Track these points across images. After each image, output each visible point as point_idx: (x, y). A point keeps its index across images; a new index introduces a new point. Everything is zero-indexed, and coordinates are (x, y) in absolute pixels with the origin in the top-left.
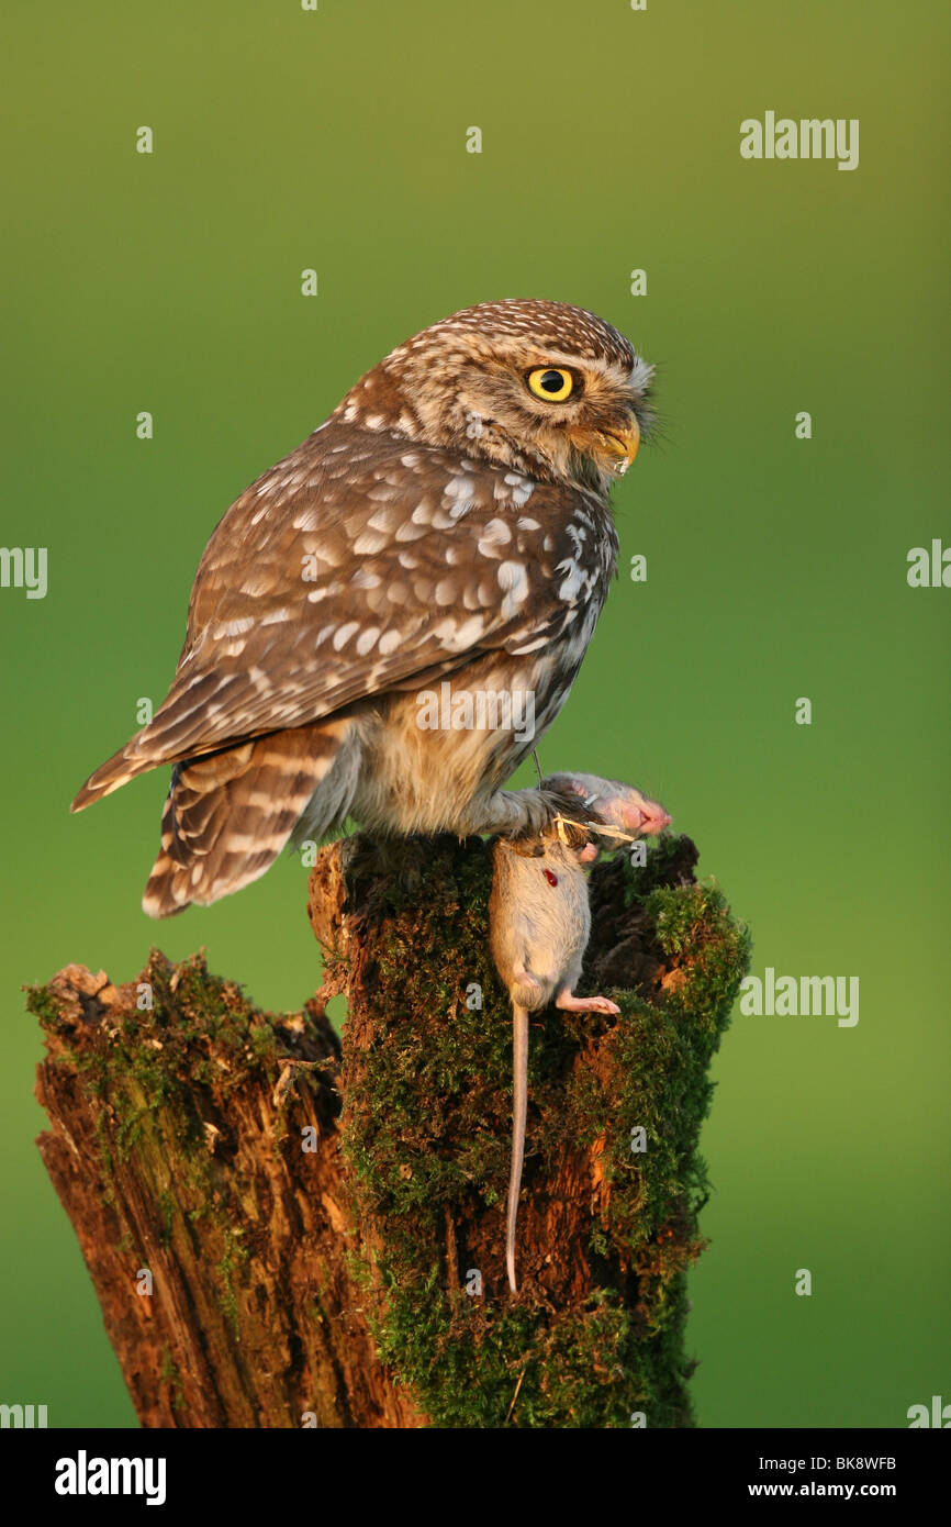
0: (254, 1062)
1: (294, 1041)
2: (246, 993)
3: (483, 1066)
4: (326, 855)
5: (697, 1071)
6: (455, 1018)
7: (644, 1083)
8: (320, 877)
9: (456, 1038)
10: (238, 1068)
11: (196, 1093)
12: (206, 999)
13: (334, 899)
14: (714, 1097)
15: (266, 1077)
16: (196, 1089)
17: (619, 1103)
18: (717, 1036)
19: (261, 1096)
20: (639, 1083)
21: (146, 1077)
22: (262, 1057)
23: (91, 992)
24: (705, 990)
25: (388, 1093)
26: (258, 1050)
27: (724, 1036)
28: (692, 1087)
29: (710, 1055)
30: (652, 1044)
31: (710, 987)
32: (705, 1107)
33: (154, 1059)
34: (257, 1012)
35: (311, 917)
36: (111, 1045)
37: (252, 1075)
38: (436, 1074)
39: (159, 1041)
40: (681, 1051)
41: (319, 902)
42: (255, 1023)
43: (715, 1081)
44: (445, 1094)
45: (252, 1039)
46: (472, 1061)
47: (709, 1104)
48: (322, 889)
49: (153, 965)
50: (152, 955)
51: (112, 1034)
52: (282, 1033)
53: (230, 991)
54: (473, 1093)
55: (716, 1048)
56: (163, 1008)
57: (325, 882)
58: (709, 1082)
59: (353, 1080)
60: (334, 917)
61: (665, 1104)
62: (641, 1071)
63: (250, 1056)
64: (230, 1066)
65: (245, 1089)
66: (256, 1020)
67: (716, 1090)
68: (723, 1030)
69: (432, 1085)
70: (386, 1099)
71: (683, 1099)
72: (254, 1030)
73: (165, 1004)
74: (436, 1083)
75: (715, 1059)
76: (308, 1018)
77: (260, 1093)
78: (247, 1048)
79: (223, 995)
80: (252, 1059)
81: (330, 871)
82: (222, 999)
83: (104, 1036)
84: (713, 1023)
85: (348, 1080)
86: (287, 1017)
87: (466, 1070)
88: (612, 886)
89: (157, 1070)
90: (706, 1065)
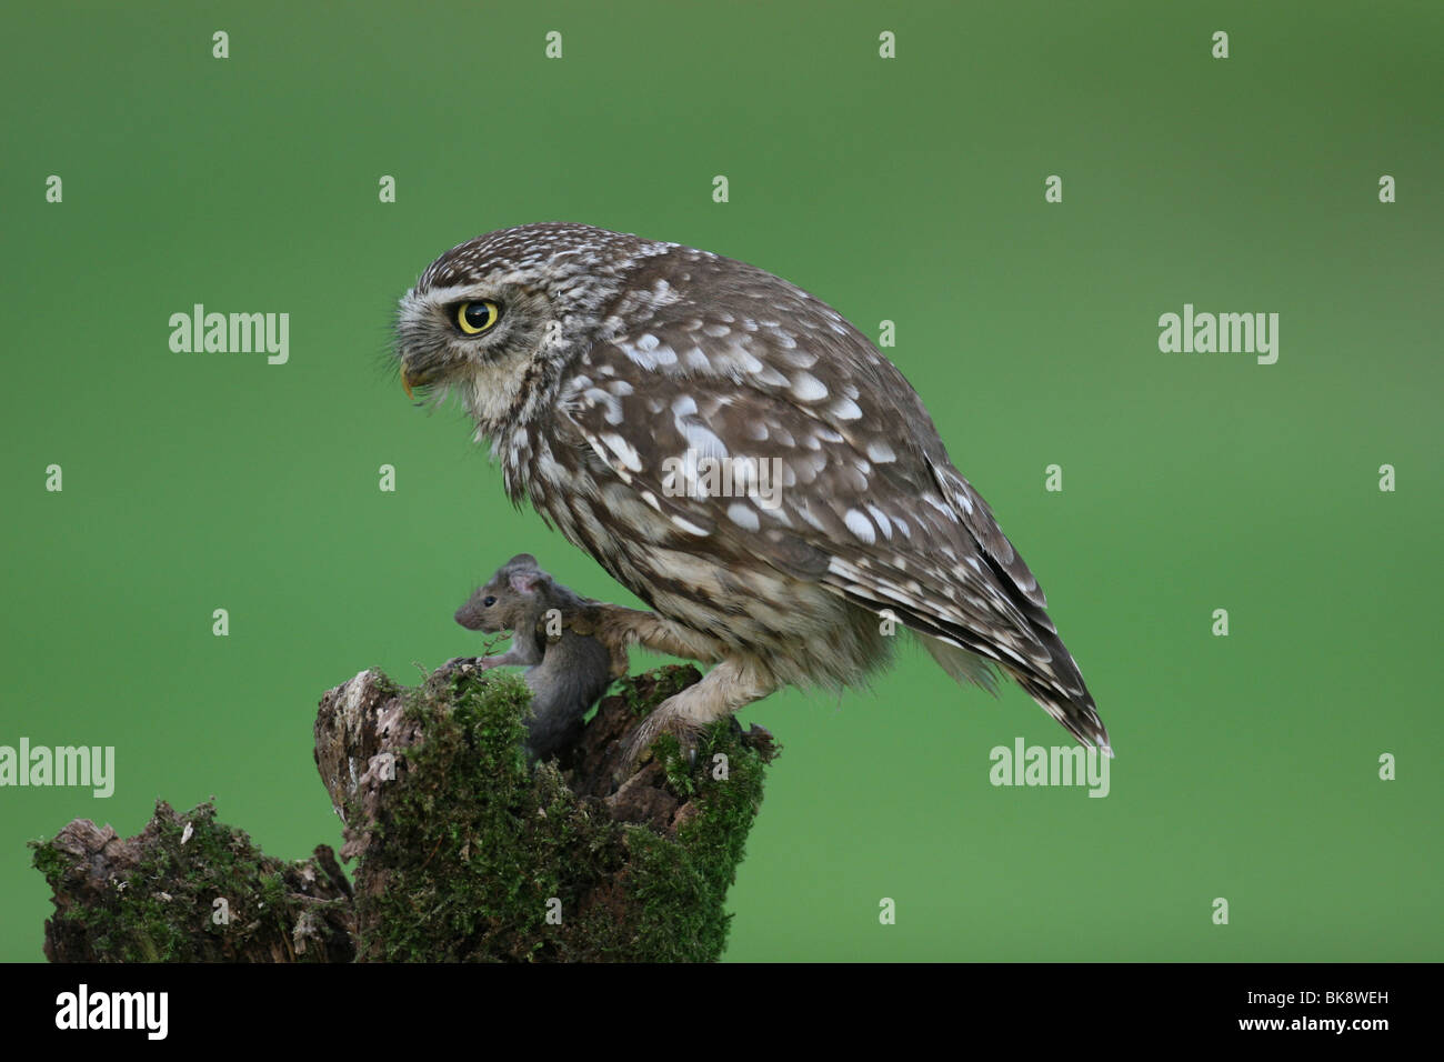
0: (265, 911)
1: (304, 888)
2: (253, 843)
3: (498, 906)
4: (331, 699)
5: (714, 905)
6: (468, 860)
7: (660, 917)
8: (326, 720)
9: (469, 880)
10: (249, 918)
11: (206, 944)
12: (215, 850)
13: (340, 743)
14: (731, 929)
15: (277, 925)
16: (207, 941)
17: (636, 938)
18: (733, 869)
19: (273, 945)
20: (655, 918)
21: (156, 930)
22: (273, 906)
23: (98, 846)
24: (718, 822)
25: (403, 937)
26: (269, 898)
27: (739, 868)
28: (709, 921)
29: (725, 889)
30: (667, 879)
31: (723, 819)
32: (723, 941)
33: (164, 912)
34: (267, 861)
35: (318, 763)
36: (120, 898)
37: (263, 924)
38: (450, 917)
39: (168, 893)
40: (696, 885)
41: (325, 747)
42: (264, 871)
43: (731, 913)
44: (460, 936)
45: (263, 887)
46: (485, 903)
47: (727, 938)
48: (328, 734)
49: (158, 814)
50: (158, 807)
51: (121, 887)
52: (292, 880)
53: (238, 840)
54: (487, 934)
55: (732, 880)
56: (172, 859)
57: (331, 725)
58: (726, 915)
59: (367, 925)
60: (341, 762)
61: (683, 939)
62: (657, 906)
63: (260, 905)
64: (240, 916)
65: (257, 939)
66: (266, 867)
67: (733, 921)
68: (737, 862)
69: (446, 927)
70: (401, 943)
71: (700, 932)
72: (264, 879)
73: (174, 854)
74: (450, 925)
75: (731, 892)
76: (318, 864)
77: (273, 942)
78: (257, 897)
79: (231, 844)
80: (262, 908)
81: (336, 715)
82: (231, 848)
83: (113, 890)
84: (727, 854)
85: (361, 926)
86: (297, 865)
87: (479, 912)
88: (620, 721)
89: (167, 922)
90: (722, 898)
